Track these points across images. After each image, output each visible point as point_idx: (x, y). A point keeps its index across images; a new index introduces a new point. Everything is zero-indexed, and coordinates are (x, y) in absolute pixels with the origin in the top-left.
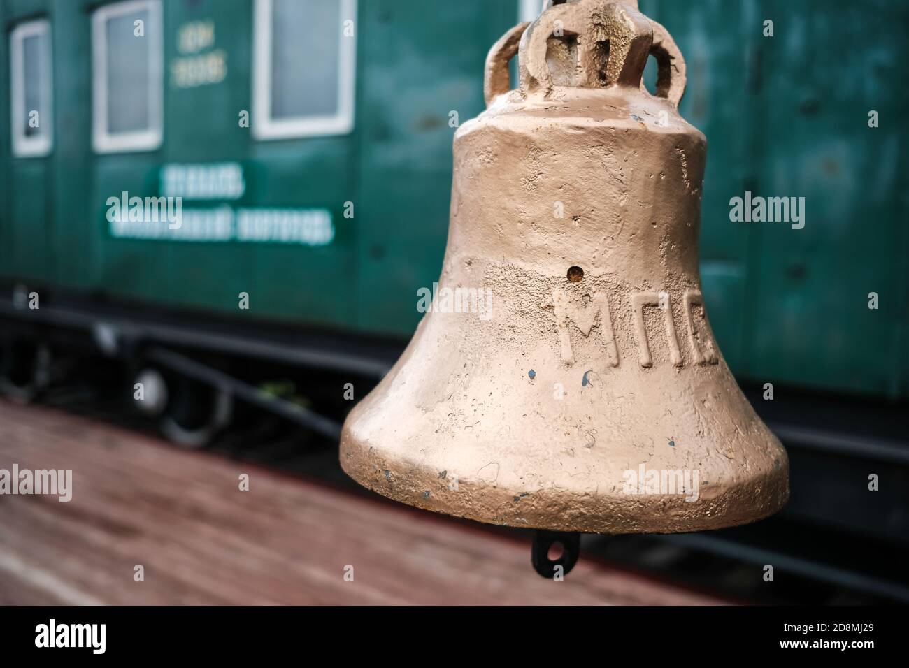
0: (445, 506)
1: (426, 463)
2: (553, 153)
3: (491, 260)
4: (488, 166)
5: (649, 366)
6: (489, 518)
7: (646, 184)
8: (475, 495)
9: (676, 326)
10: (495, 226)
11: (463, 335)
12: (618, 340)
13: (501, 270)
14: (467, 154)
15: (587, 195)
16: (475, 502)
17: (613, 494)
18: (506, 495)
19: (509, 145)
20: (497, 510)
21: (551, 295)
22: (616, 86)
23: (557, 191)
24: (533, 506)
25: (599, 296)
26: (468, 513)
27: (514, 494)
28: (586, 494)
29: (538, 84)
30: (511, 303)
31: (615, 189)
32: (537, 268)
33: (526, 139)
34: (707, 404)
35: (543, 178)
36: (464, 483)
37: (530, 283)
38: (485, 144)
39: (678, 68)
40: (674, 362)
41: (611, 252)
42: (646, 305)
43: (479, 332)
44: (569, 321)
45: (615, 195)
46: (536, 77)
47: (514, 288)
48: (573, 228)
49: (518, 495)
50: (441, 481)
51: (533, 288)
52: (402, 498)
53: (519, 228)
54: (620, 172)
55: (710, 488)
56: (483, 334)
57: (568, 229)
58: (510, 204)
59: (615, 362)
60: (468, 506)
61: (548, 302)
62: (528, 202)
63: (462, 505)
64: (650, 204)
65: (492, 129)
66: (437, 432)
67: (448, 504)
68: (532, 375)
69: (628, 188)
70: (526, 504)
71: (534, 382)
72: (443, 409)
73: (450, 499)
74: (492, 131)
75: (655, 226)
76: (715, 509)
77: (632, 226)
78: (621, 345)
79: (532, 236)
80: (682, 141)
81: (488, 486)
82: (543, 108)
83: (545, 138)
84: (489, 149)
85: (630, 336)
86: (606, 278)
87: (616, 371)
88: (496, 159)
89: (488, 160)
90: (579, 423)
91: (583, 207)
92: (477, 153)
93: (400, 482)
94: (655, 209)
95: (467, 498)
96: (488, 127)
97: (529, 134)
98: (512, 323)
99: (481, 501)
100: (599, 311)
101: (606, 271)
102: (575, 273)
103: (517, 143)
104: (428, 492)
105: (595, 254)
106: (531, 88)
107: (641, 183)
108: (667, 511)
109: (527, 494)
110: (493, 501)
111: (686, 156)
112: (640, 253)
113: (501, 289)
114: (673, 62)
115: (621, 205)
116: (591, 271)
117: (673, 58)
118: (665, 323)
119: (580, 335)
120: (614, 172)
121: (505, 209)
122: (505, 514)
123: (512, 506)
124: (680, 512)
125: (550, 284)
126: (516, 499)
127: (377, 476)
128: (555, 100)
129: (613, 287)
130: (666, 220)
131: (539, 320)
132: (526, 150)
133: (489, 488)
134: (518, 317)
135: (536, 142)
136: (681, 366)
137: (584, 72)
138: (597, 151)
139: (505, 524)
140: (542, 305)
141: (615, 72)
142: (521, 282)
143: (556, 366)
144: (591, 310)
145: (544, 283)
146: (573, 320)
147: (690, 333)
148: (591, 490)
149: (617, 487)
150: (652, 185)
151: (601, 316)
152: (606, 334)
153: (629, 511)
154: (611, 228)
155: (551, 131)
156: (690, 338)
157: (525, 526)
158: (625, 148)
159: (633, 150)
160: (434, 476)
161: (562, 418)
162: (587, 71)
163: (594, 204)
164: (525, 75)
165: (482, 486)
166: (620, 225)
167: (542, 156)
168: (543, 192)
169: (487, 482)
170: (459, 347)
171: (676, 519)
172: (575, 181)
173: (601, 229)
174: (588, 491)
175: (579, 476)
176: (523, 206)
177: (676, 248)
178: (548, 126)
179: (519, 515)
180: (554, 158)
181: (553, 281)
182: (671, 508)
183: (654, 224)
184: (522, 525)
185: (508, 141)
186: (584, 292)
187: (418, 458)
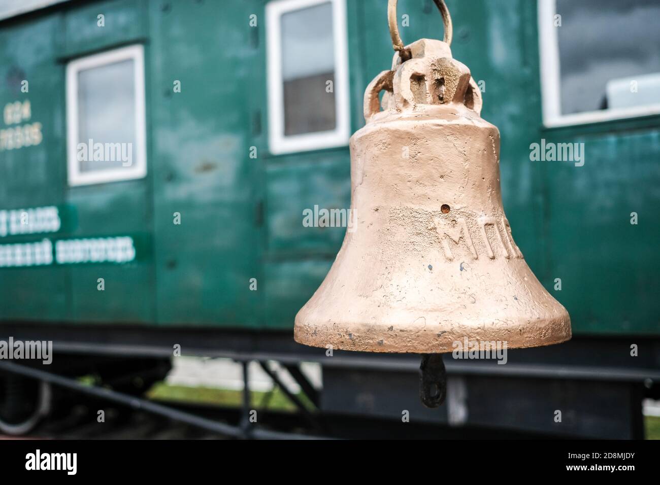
0: (394, 347)
1: (378, 324)
2: (426, 140)
3: (392, 206)
4: (384, 151)
5: (493, 258)
6: (424, 350)
7: (478, 156)
8: (413, 337)
9: (502, 236)
10: (393, 185)
11: (381, 251)
12: (474, 244)
13: (399, 211)
14: (367, 146)
15: (447, 163)
16: (414, 342)
17: (493, 327)
18: (433, 334)
19: (398, 138)
20: (428, 344)
21: (433, 222)
22: (451, 103)
23: (430, 162)
24: (450, 338)
25: (461, 220)
26: (409, 349)
27: (437, 333)
28: (479, 328)
29: (408, 103)
30: (409, 229)
31: (462, 159)
32: (422, 207)
33: (408, 133)
34: (526, 279)
35: (421, 155)
36: (406, 331)
37: (419, 216)
38: (381, 138)
39: (477, 94)
40: (505, 256)
41: (463, 195)
42: (486, 225)
43: (391, 248)
44: (447, 235)
45: (462, 162)
46: (407, 99)
47: (410, 220)
48: (440, 183)
49: (440, 333)
50: (390, 332)
51: (422, 219)
52: (363, 348)
53: (408, 185)
54: (464, 149)
55: (541, 321)
56: (395, 249)
57: (438, 183)
58: (402, 172)
59: (476, 256)
60: (409, 344)
61: (432, 225)
62: (413, 170)
63: (405, 344)
64: (480, 167)
65: (386, 129)
66: (379, 306)
67: (396, 346)
68: (430, 268)
69: (468, 158)
70: (446, 338)
71: (432, 271)
72: (379, 294)
73: (397, 342)
74: (385, 131)
75: (484, 180)
76: (545, 333)
77: (473, 180)
78: (477, 247)
79: (417, 189)
80: (491, 132)
81: (421, 330)
82: (414, 116)
83: (420, 132)
84: (384, 141)
85: (481, 242)
86: (462, 210)
87: (477, 261)
88: (390, 146)
89: (384, 148)
90: (464, 292)
91: (446, 170)
92: (375, 144)
93: (361, 339)
94: (483, 169)
95: (408, 340)
96: (383, 129)
97: (410, 130)
98: (412, 240)
99: (417, 340)
100: (462, 229)
101: (462, 206)
102: (445, 208)
103: (403, 136)
104: (382, 341)
105: (455, 197)
106: (404, 105)
107: (475, 155)
108: (523, 334)
109: (445, 332)
110: (425, 339)
111: (495, 140)
112: (478, 195)
113: (402, 221)
114: (474, 91)
115: (466, 168)
116: (454, 206)
117: (474, 89)
118: (496, 234)
119: (454, 243)
120: (461, 150)
121: (398, 175)
122: (433, 346)
123: (437, 340)
124: (529, 335)
125: (432, 215)
126: (439, 336)
127: (343, 339)
128: (420, 112)
129: (467, 215)
130: (489, 177)
131: (428, 236)
132: (409, 140)
133: (421, 332)
134: (416, 237)
135: (415, 135)
136: (508, 258)
137: (431, 96)
138: (450, 138)
139: (434, 352)
140: (429, 228)
141: (450, 95)
142: (414, 216)
143: (444, 261)
144: (458, 228)
145: (428, 216)
146: (449, 234)
147: (509, 241)
148: (481, 325)
149: (495, 322)
150: (480, 157)
151: (464, 231)
152: (469, 242)
153: (503, 336)
154: (462, 181)
155: (423, 128)
156: (509, 243)
157: (446, 351)
158: (465, 135)
159: (469, 137)
160: (385, 331)
161: (453, 290)
162: (433, 96)
163: (451, 168)
164: (400, 98)
165: (417, 331)
166: (466, 179)
167: (419, 142)
168: (421, 163)
169: (420, 328)
170: (380, 258)
171: (528, 339)
172: (440, 156)
173: (457, 182)
174: (479, 326)
175: (472, 319)
176: (410, 173)
177: (495, 193)
178: (421, 125)
179: (441, 345)
180: (427, 143)
181: (433, 214)
182: (524, 333)
183: (483, 179)
184: (444, 351)
185: (397, 135)
186: (452, 219)
187: (371, 322)
